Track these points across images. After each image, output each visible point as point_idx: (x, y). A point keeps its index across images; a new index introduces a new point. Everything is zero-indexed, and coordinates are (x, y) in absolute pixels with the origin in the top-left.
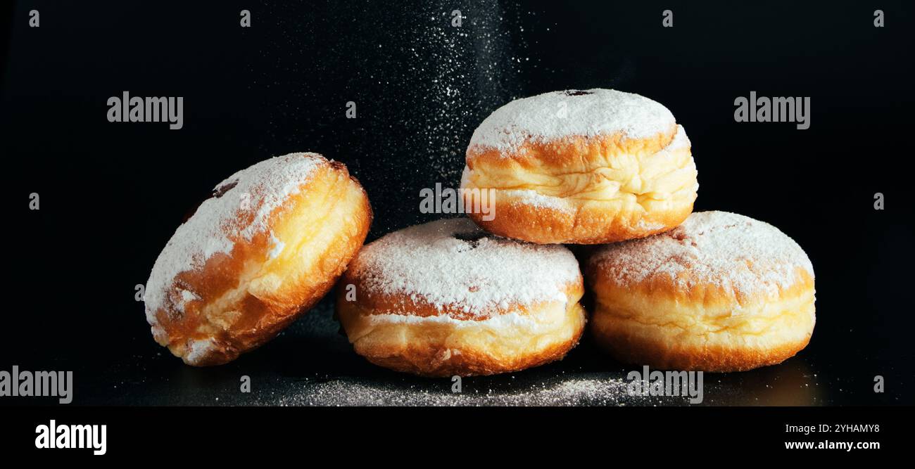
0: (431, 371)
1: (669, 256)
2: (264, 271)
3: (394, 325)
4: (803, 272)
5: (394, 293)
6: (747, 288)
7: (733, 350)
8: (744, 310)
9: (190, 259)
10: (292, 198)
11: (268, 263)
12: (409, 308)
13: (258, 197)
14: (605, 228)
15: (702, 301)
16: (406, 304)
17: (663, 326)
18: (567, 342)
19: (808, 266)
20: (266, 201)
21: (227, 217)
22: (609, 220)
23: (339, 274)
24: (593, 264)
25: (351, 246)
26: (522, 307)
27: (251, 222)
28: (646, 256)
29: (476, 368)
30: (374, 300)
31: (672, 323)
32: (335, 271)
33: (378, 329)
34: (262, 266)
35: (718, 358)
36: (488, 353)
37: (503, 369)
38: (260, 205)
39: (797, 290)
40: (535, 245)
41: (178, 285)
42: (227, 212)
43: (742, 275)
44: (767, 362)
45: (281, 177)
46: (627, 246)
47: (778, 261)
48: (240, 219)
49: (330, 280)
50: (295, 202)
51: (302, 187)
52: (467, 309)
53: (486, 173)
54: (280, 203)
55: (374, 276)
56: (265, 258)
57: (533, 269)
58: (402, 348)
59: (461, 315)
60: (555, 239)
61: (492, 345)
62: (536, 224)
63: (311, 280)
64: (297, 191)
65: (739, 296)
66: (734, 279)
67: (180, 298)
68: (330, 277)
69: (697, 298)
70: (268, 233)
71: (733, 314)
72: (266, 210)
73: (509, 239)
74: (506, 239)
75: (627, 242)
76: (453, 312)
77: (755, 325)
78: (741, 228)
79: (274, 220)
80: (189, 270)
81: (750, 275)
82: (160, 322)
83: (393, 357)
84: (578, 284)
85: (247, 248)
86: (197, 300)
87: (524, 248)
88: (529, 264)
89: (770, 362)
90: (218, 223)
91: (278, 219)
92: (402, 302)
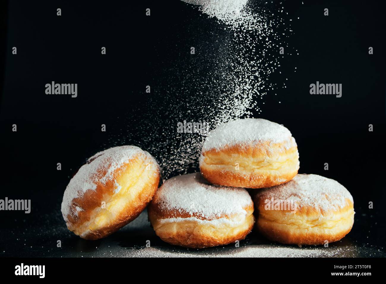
0: (187, 245)
1: (290, 194)
2: (112, 199)
3: (171, 223)
4: (349, 201)
5: (172, 210)
6: (326, 208)
7: (319, 235)
8: (324, 217)
9: (77, 192)
10: (125, 165)
11: (114, 196)
12: (178, 215)
13: (108, 163)
14: (263, 181)
15: (306, 214)
16: (177, 214)
17: (289, 224)
18: (246, 231)
19: (351, 198)
20: (112, 165)
21: (92, 172)
22: (265, 177)
23: (148, 202)
24: (258, 197)
25: (153, 188)
26: (226, 216)
27: (104, 175)
28: (281, 194)
29: (207, 244)
30: (164, 213)
31: (293, 223)
32: (146, 200)
33: (164, 225)
34: (112, 197)
35: (313, 238)
36: (212, 236)
37: (219, 243)
38: (109, 167)
39: (346, 209)
40: (232, 188)
41: (74, 204)
42: (93, 170)
43: (323, 202)
44: (334, 240)
45: (120, 155)
46: (273, 189)
47: (338, 195)
48: (99, 173)
49: (144, 204)
50: (126, 167)
51: (130, 161)
52: (203, 216)
53: (210, 158)
54: (119, 166)
55: (164, 202)
56: (112, 193)
57: (232, 199)
58: (174, 234)
59: (201, 218)
60: (242, 185)
61: (214, 232)
62: (233, 179)
63: (135, 204)
64: (127, 162)
65: (322, 211)
66: (320, 204)
67: (76, 210)
68: (144, 203)
69: (304, 212)
70: (113, 181)
71: (319, 219)
72: (112, 169)
73: (221, 186)
74: (219, 186)
75: (272, 187)
76: (198, 216)
77: (329, 224)
78: (322, 181)
79: (116, 175)
80: (77, 197)
81: (327, 201)
82: (69, 220)
83: (170, 238)
84: (251, 206)
85: (104, 188)
86: (83, 211)
87: (228, 189)
88: (230, 197)
89: (336, 240)
90: (88, 175)
91: (118, 174)
92: (175, 213)
